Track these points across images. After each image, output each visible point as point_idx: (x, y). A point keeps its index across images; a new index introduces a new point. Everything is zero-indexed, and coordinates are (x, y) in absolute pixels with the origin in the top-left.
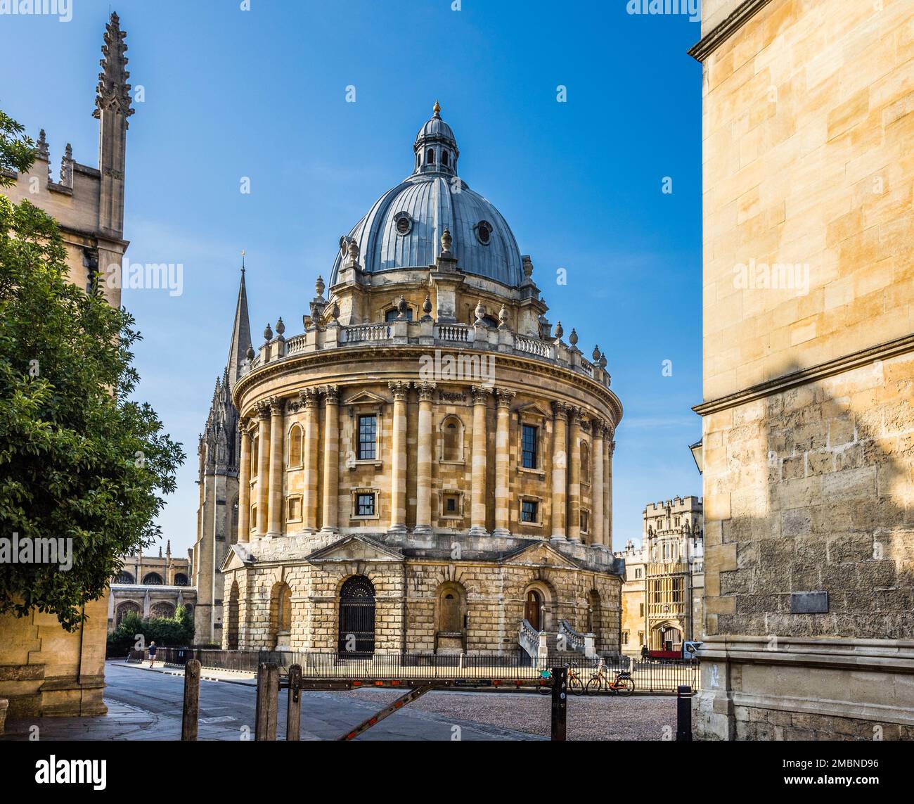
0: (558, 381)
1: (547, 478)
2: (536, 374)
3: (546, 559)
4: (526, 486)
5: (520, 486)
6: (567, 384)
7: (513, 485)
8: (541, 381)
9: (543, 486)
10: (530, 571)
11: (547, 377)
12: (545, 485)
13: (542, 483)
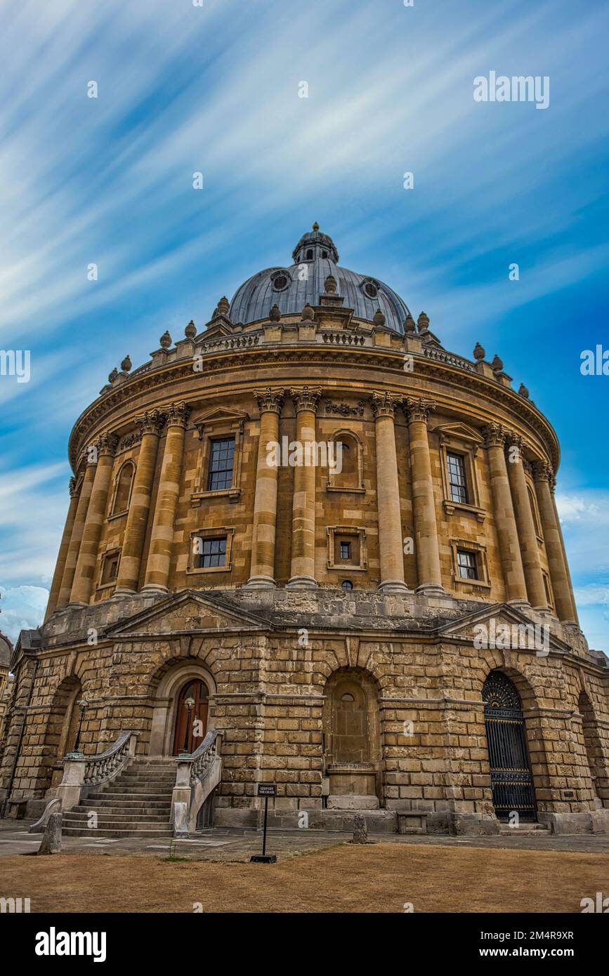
0: (258, 367)
1: (245, 499)
2: (218, 373)
3: (198, 620)
4: (206, 517)
5: (196, 520)
6: (275, 366)
7: (184, 520)
8: (228, 378)
9: (239, 510)
10: (164, 644)
11: (237, 370)
12: (243, 508)
13: (236, 506)
